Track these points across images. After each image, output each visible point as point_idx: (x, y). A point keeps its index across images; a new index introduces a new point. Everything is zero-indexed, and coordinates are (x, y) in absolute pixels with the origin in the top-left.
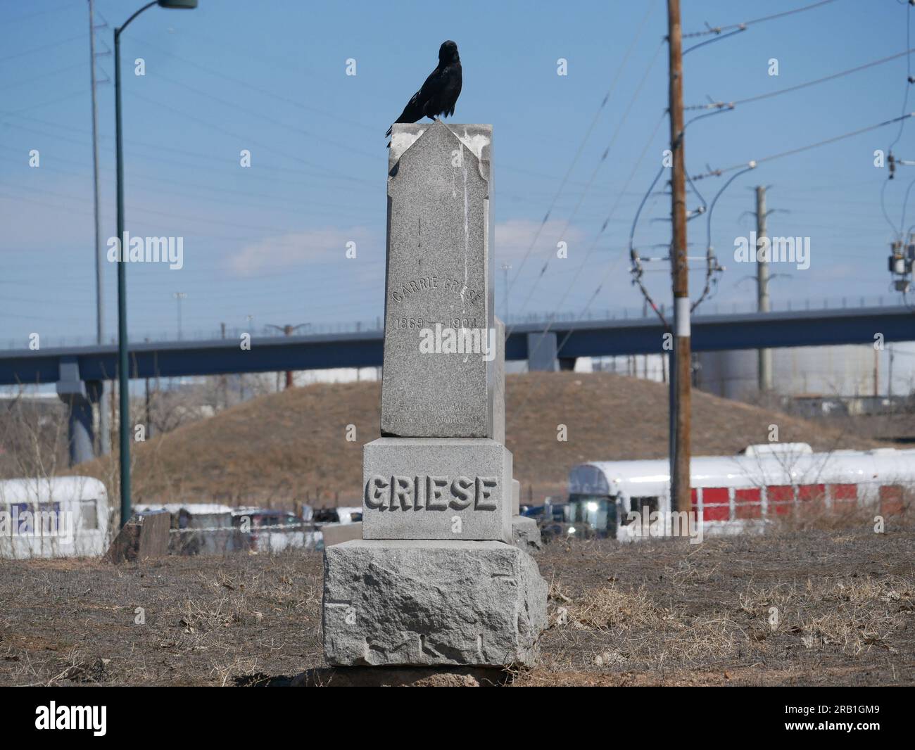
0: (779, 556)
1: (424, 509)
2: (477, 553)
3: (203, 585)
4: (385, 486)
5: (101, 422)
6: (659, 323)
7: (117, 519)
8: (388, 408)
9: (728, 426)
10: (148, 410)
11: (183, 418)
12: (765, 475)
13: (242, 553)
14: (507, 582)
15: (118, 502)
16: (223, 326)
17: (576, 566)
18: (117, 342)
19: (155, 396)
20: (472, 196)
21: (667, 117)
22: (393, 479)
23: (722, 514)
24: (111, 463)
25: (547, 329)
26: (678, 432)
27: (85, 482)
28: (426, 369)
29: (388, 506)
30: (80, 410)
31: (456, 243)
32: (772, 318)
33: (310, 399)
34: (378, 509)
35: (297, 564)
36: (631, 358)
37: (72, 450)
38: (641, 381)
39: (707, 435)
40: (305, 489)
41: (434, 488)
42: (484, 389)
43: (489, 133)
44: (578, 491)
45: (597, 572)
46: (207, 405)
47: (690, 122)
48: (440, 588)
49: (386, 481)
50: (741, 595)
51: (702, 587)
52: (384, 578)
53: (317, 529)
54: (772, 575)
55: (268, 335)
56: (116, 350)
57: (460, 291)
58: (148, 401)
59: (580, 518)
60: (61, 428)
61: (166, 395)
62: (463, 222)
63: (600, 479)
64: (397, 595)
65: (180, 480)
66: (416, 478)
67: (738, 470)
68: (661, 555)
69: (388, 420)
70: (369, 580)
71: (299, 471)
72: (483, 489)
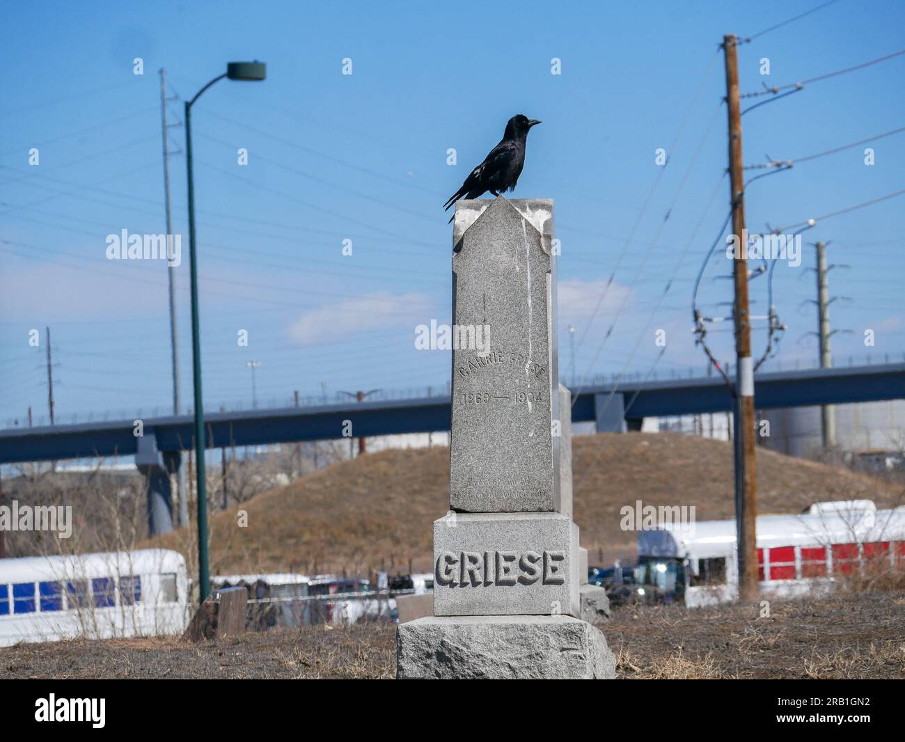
0: (843, 620)
1: (494, 584)
2: (546, 628)
3: (280, 663)
4: (455, 562)
5: (179, 494)
6: (723, 382)
7: (196, 591)
8: (457, 485)
9: (794, 484)
10: (225, 481)
11: (258, 487)
12: (830, 534)
13: (317, 627)
14: (575, 656)
15: (196, 575)
16: (296, 394)
17: (644, 634)
18: (193, 412)
19: (232, 466)
20: (535, 270)
21: (727, 177)
22: (462, 555)
23: (788, 573)
24: (189, 535)
25: (615, 389)
26: (743, 492)
27: (164, 555)
28: (493, 444)
29: (459, 582)
30: (158, 482)
31: (520, 317)
32: (833, 374)
33: (383, 465)
34: (449, 585)
35: (371, 638)
36: (697, 417)
37: (151, 522)
38: (707, 440)
39: (773, 493)
40: (380, 556)
41: (503, 564)
42: (549, 463)
43: (551, 207)
44: (646, 553)
45: (665, 640)
46: (282, 472)
47: (750, 181)
48: (510, 663)
49: (456, 557)
50: (806, 660)
51: (768, 653)
52: (455, 654)
53: (392, 596)
54: (835, 639)
55: (340, 402)
56: (192, 420)
57: (524, 366)
58: (224, 472)
59: (649, 580)
60: (140, 500)
61: (242, 464)
62: (526, 296)
63: (668, 541)
64: (469, 671)
65: (257, 549)
66: (486, 554)
67: (803, 529)
68: (727, 621)
69: (457, 496)
70: (441, 657)
71: (373, 538)
72: (551, 563)
